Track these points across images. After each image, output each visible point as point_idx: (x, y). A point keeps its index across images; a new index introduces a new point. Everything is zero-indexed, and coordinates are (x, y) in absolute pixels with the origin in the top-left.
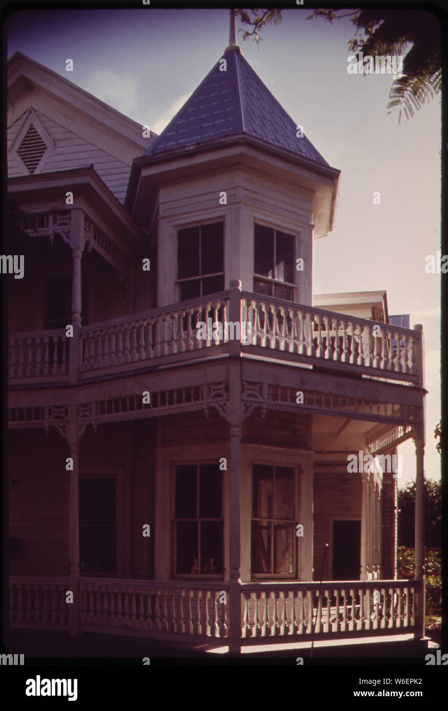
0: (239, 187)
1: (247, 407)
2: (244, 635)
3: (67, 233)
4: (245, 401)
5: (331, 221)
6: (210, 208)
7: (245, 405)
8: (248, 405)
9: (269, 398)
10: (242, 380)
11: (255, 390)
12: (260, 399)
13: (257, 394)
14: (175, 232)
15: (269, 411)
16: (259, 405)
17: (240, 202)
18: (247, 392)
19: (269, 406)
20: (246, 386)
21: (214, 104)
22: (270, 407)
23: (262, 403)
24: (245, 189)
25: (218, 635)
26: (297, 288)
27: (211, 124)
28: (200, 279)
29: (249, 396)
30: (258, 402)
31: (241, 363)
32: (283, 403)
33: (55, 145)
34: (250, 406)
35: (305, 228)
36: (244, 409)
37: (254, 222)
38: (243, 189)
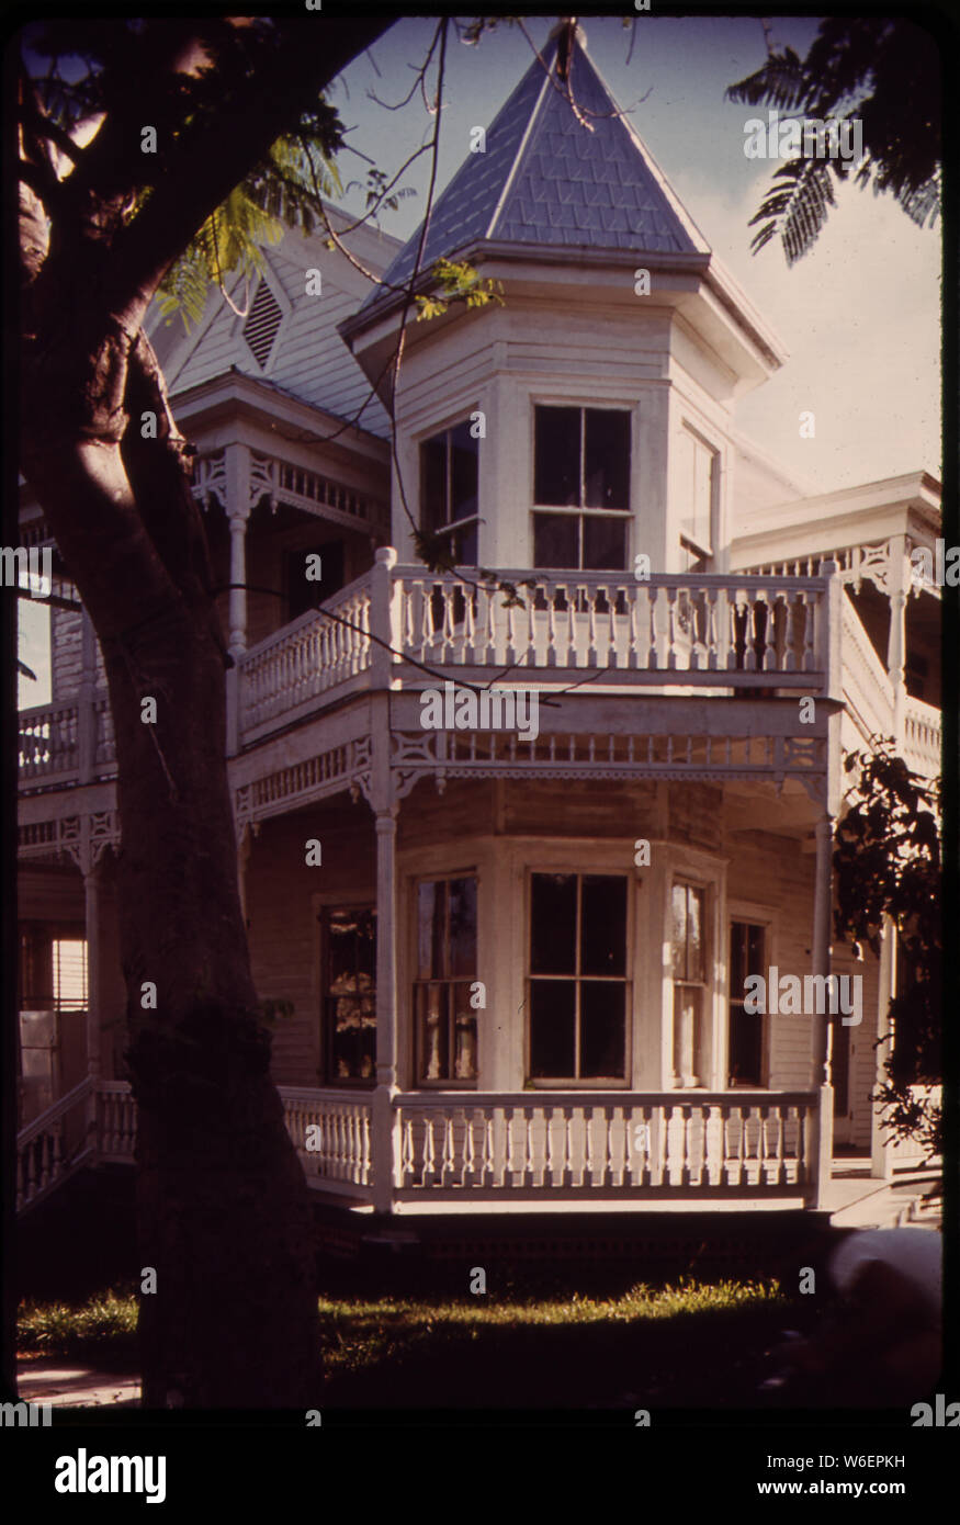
0: (497, 341)
1: (403, 778)
2: (399, 1183)
3: (223, 490)
4: (397, 767)
5: (764, 349)
6: (457, 394)
7: (400, 774)
8: (405, 775)
9: (449, 757)
10: (391, 731)
11: (421, 746)
12: (431, 761)
13: (425, 751)
14: (416, 449)
15: (450, 781)
16: (432, 771)
17: (497, 373)
18: (403, 752)
19: (448, 772)
20: (402, 739)
21: (483, 176)
22: (452, 774)
23: (434, 767)
24: (509, 343)
25: (365, 1182)
26: (633, 517)
27: (460, 225)
28: (449, 532)
29: (410, 756)
30: (425, 767)
31: (389, 699)
32: (483, 763)
33: (293, 306)
34: (410, 776)
35: (650, 391)
36: (396, 781)
37: (532, 402)
38: (505, 345)
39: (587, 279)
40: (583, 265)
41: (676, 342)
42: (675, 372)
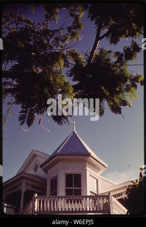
17: (60, 170)
24: (62, 166)
35: (84, 171)
37: (65, 173)
39: (73, 157)
40: (72, 155)
41: (87, 164)
42: (87, 168)
